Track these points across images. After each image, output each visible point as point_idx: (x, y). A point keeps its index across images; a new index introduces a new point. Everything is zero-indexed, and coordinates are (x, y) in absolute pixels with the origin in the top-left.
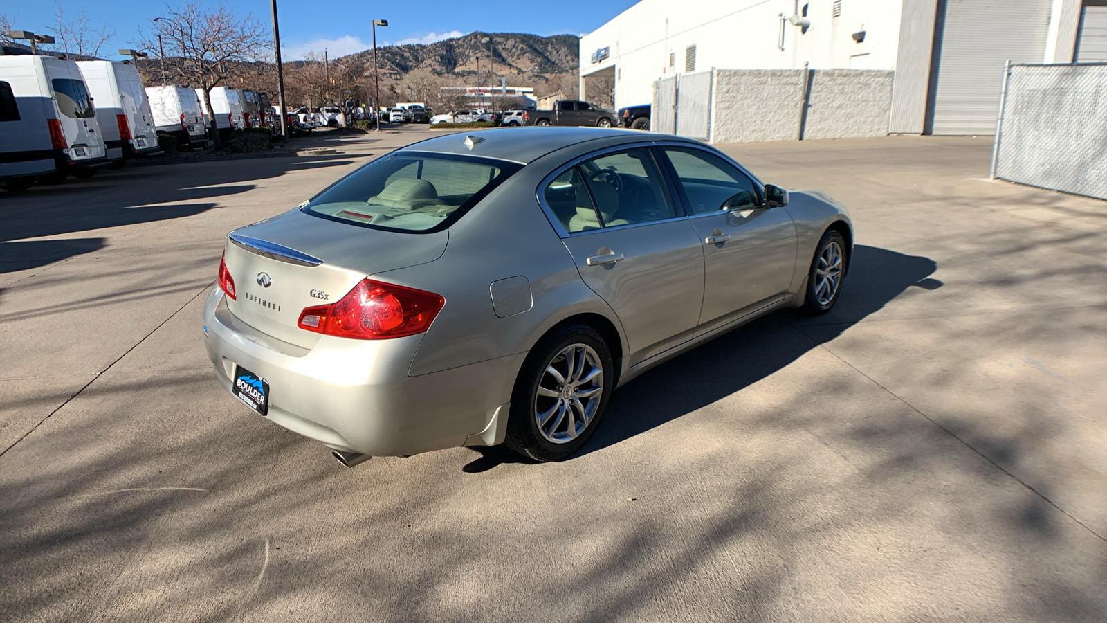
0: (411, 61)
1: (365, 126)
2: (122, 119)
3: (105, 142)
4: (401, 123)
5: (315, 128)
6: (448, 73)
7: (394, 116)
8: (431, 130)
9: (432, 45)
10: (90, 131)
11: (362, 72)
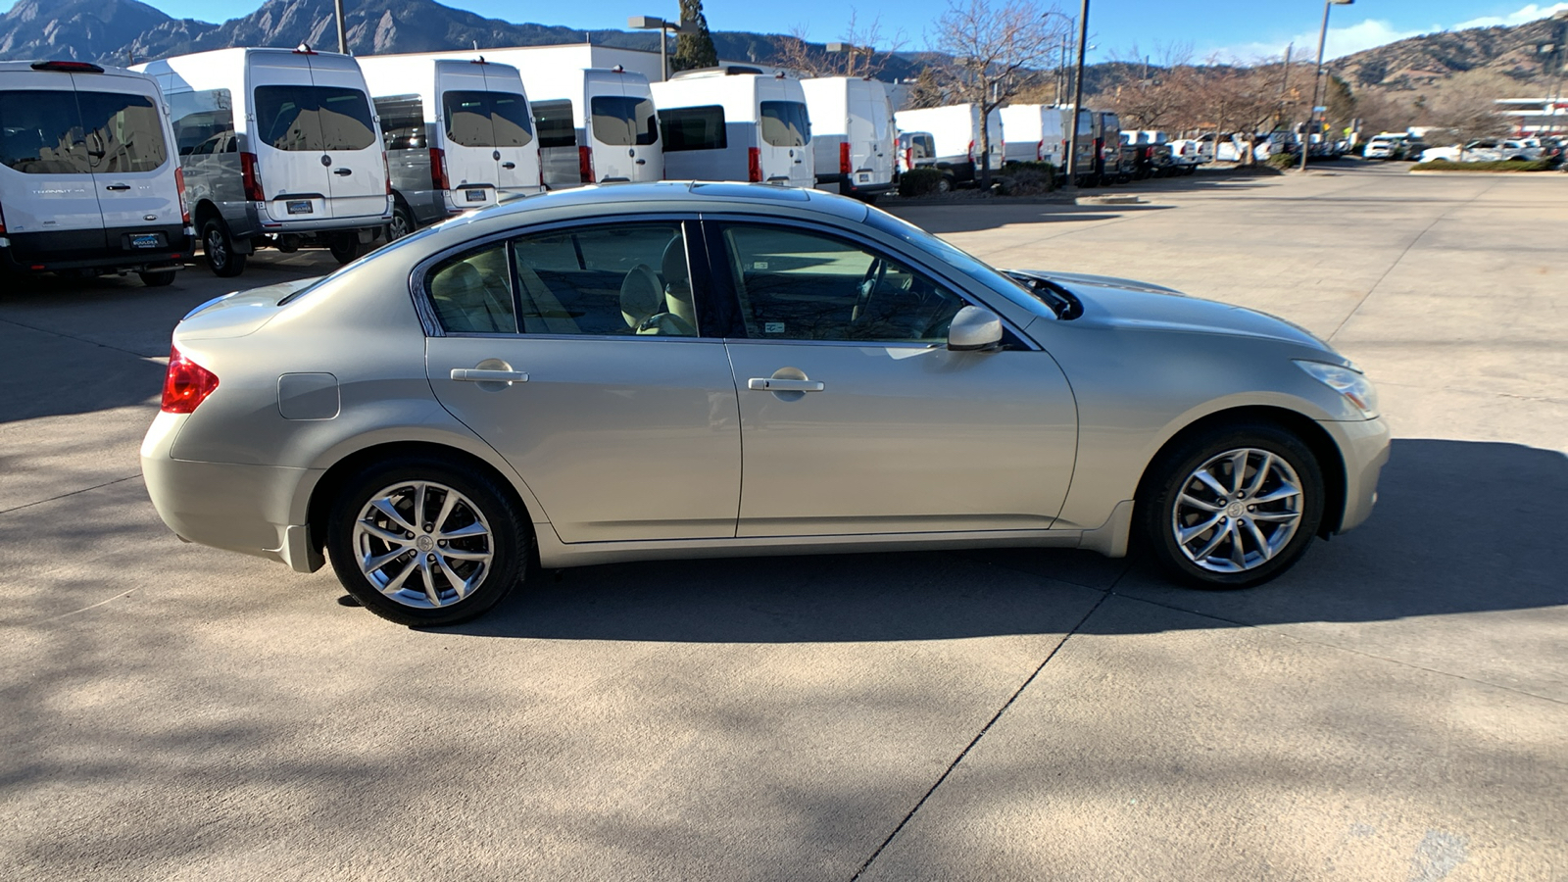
0: (1475, 56)
1: (1281, 163)
2: (845, 148)
3: (816, 176)
4: (1385, 159)
5: (1200, 163)
6: (1546, 73)
7: (1375, 148)
8: (1413, 173)
9: (1524, 26)
10: (796, 162)
11: (1383, 74)
